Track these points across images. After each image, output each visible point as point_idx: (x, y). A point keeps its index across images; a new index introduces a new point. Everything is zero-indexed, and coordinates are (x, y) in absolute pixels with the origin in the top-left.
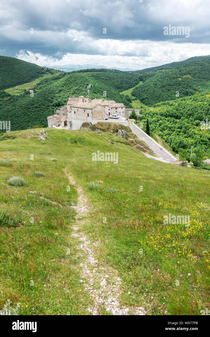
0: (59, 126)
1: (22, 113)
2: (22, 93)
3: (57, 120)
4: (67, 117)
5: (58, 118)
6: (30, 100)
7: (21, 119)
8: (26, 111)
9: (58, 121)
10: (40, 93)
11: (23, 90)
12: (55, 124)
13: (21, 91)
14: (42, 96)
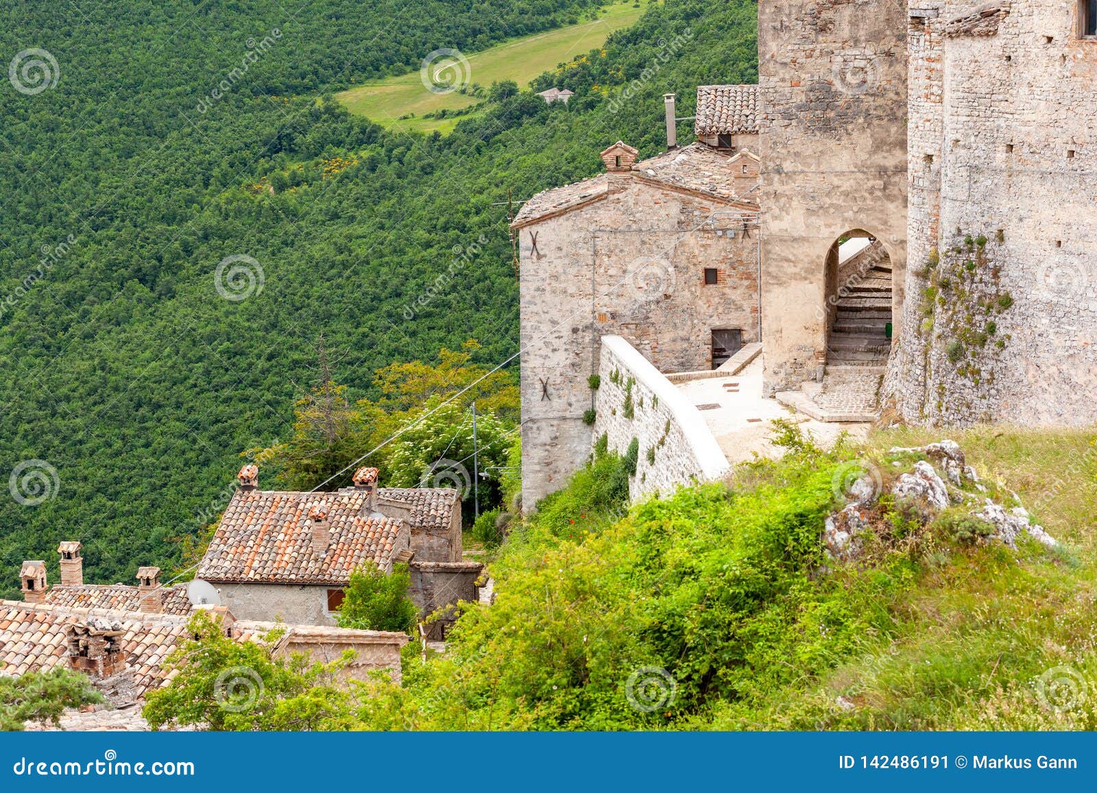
0: (718, 356)
1: (454, 288)
2: (479, 116)
3: (691, 240)
4: (890, 160)
5: (714, 209)
6: (540, 168)
7: (442, 334)
8: (491, 270)
9: (714, 254)
10: (630, 108)
11: (487, 88)
12: (656, 316)
13: (474, 102)
14: (645, 132)
